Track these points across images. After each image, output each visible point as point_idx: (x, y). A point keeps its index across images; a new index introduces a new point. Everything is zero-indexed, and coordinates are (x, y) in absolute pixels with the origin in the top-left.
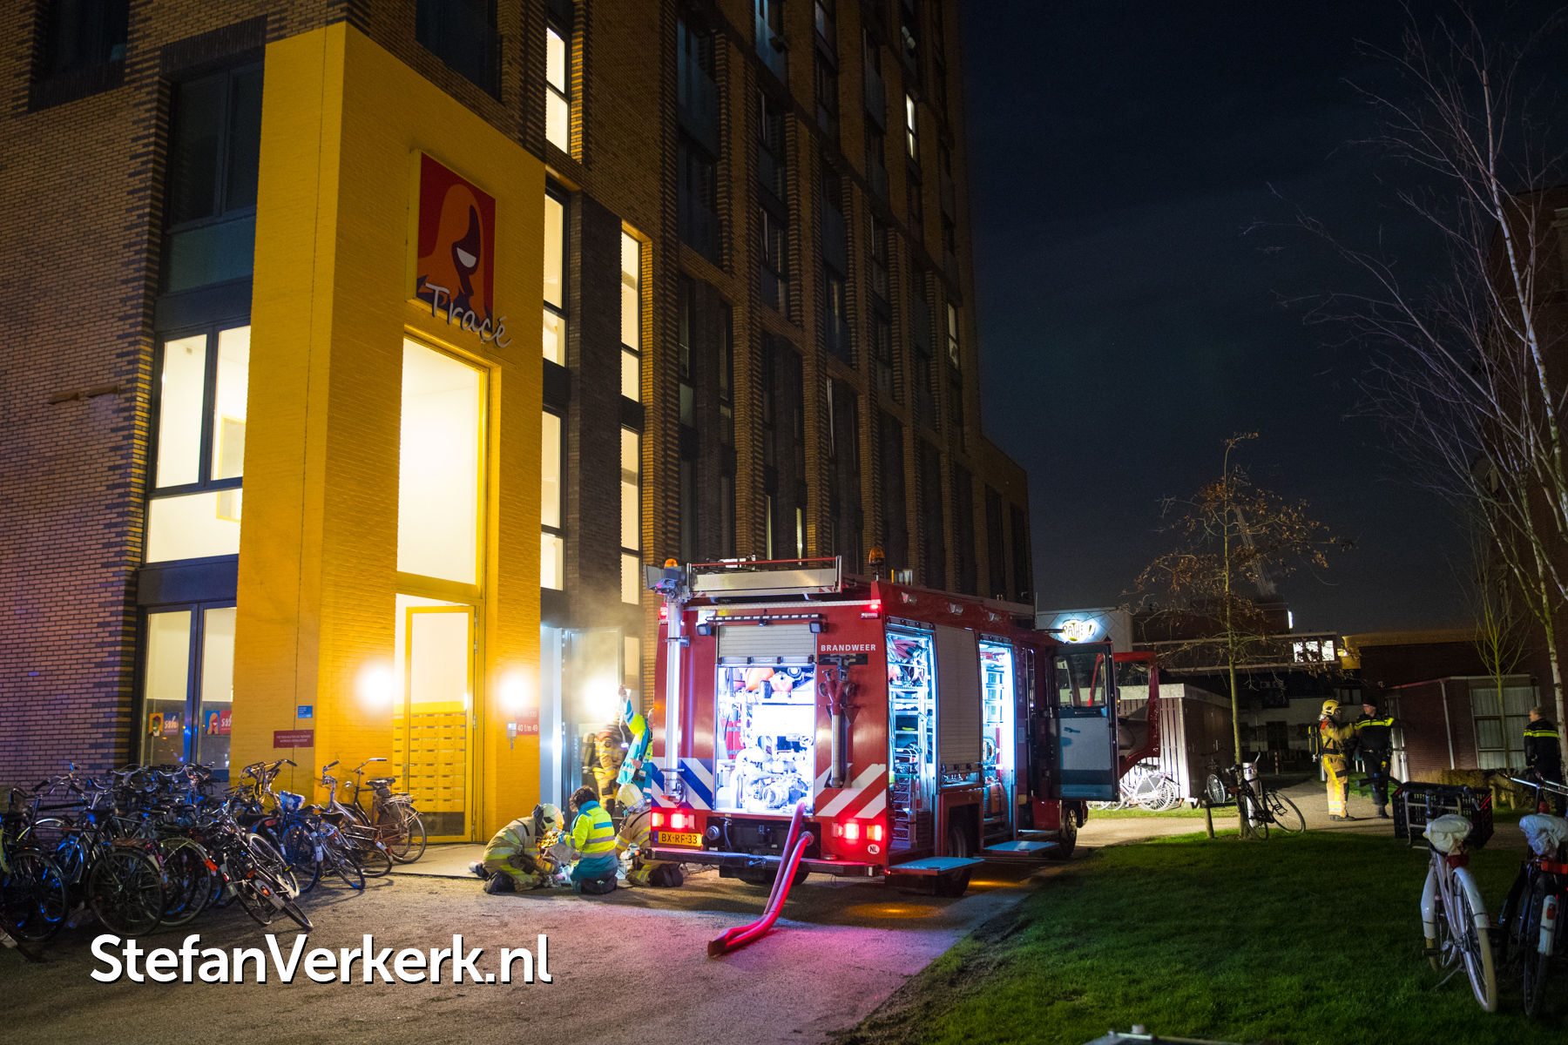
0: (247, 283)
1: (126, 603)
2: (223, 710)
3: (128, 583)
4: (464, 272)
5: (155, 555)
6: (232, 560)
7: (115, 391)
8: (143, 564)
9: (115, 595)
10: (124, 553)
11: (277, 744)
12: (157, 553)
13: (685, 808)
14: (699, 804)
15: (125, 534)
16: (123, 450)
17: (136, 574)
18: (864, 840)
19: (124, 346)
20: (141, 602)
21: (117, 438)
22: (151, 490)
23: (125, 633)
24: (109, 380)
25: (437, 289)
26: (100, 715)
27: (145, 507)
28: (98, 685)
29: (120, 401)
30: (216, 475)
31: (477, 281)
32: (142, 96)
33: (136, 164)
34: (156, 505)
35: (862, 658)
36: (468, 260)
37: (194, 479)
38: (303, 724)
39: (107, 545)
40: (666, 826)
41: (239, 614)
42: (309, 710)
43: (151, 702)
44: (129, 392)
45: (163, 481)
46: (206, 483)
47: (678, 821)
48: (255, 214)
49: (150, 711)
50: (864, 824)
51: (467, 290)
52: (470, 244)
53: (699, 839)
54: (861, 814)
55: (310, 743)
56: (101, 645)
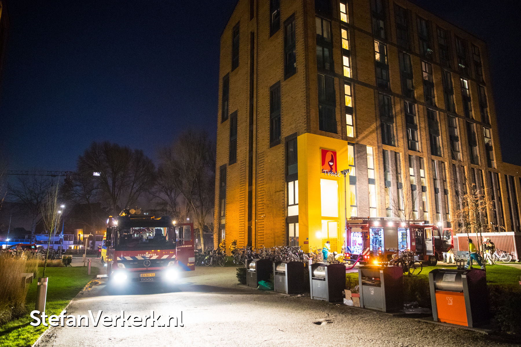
0: (297, 173)
1: (286, 222)
2: (298, 238)
3: (286, 219)
4: (331, 166)
5: (289, 215)
6: (298, 216)
7: (283, 191)
8: (288, 217)
9: (284, 221)
10: (285, 215)
11: (304, 243)
12: (290, 215)
13: (348, 253)
14: (350, 253)
15: (285, 212)
16: (284, 199)
17: (287, 218)
18: (367, 258)
19: (283, 184)
20: (288, 222)
21: (283, 198)
22: (288, 205)
23: (286, 227)
24: (281, 189)
25: (326, 170)
26: (283, 239)
27: (287, 208)
28: (283, 234)
29: (283, 192)
30: (296, 203)
31: (334, 167)
32: (283, 145)
33: (283, 156)
34: (289, 207)
35: (367, 232)
36: (331, 164)
37: (293, 204)
38: (307, 241)
39: (283, 214)
40: (346, 256)
41: (299, 224)
42: (308, 239)
43: (290, 237)
44: (284, 191)
45: (289, 204)
46: (295, 204)
47: (348, 255)
48: (297, 163)
49: (290, 238)
50: (367, 256)
51: (332, 169)
52: (332, 161)
53: (350, 258)
54: (367, 255)
55: (308, 243)
56: (283, 228)
